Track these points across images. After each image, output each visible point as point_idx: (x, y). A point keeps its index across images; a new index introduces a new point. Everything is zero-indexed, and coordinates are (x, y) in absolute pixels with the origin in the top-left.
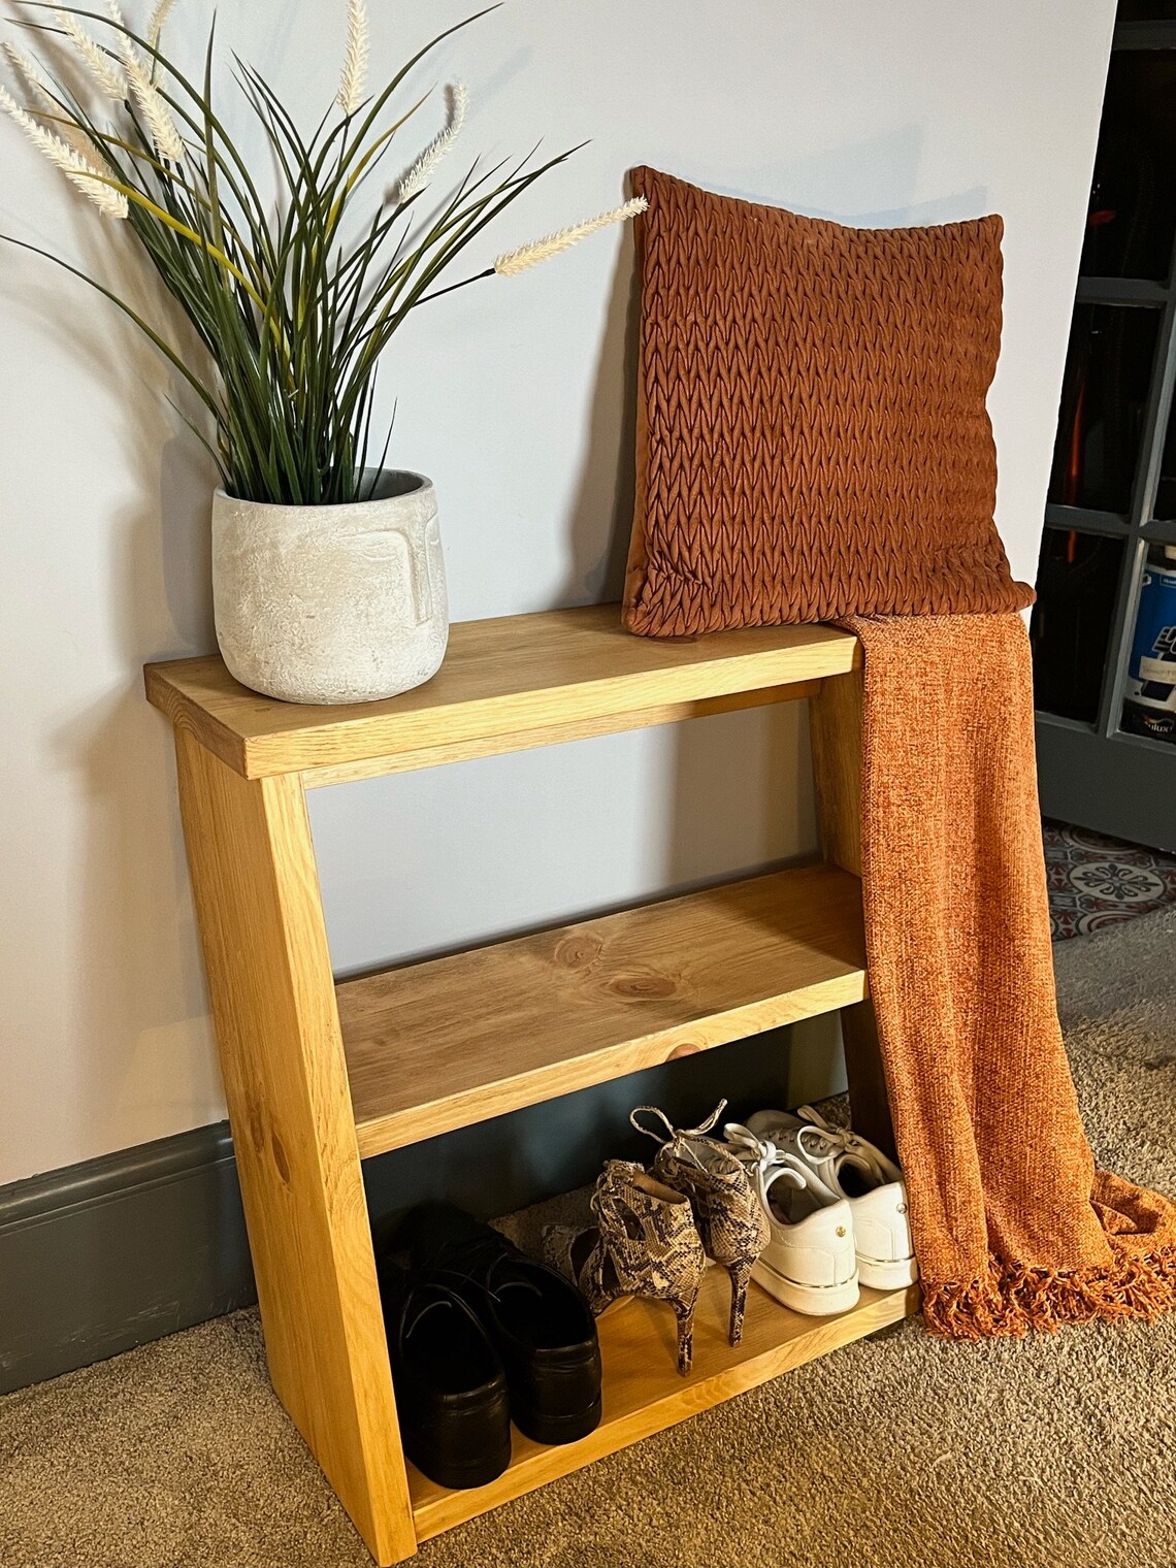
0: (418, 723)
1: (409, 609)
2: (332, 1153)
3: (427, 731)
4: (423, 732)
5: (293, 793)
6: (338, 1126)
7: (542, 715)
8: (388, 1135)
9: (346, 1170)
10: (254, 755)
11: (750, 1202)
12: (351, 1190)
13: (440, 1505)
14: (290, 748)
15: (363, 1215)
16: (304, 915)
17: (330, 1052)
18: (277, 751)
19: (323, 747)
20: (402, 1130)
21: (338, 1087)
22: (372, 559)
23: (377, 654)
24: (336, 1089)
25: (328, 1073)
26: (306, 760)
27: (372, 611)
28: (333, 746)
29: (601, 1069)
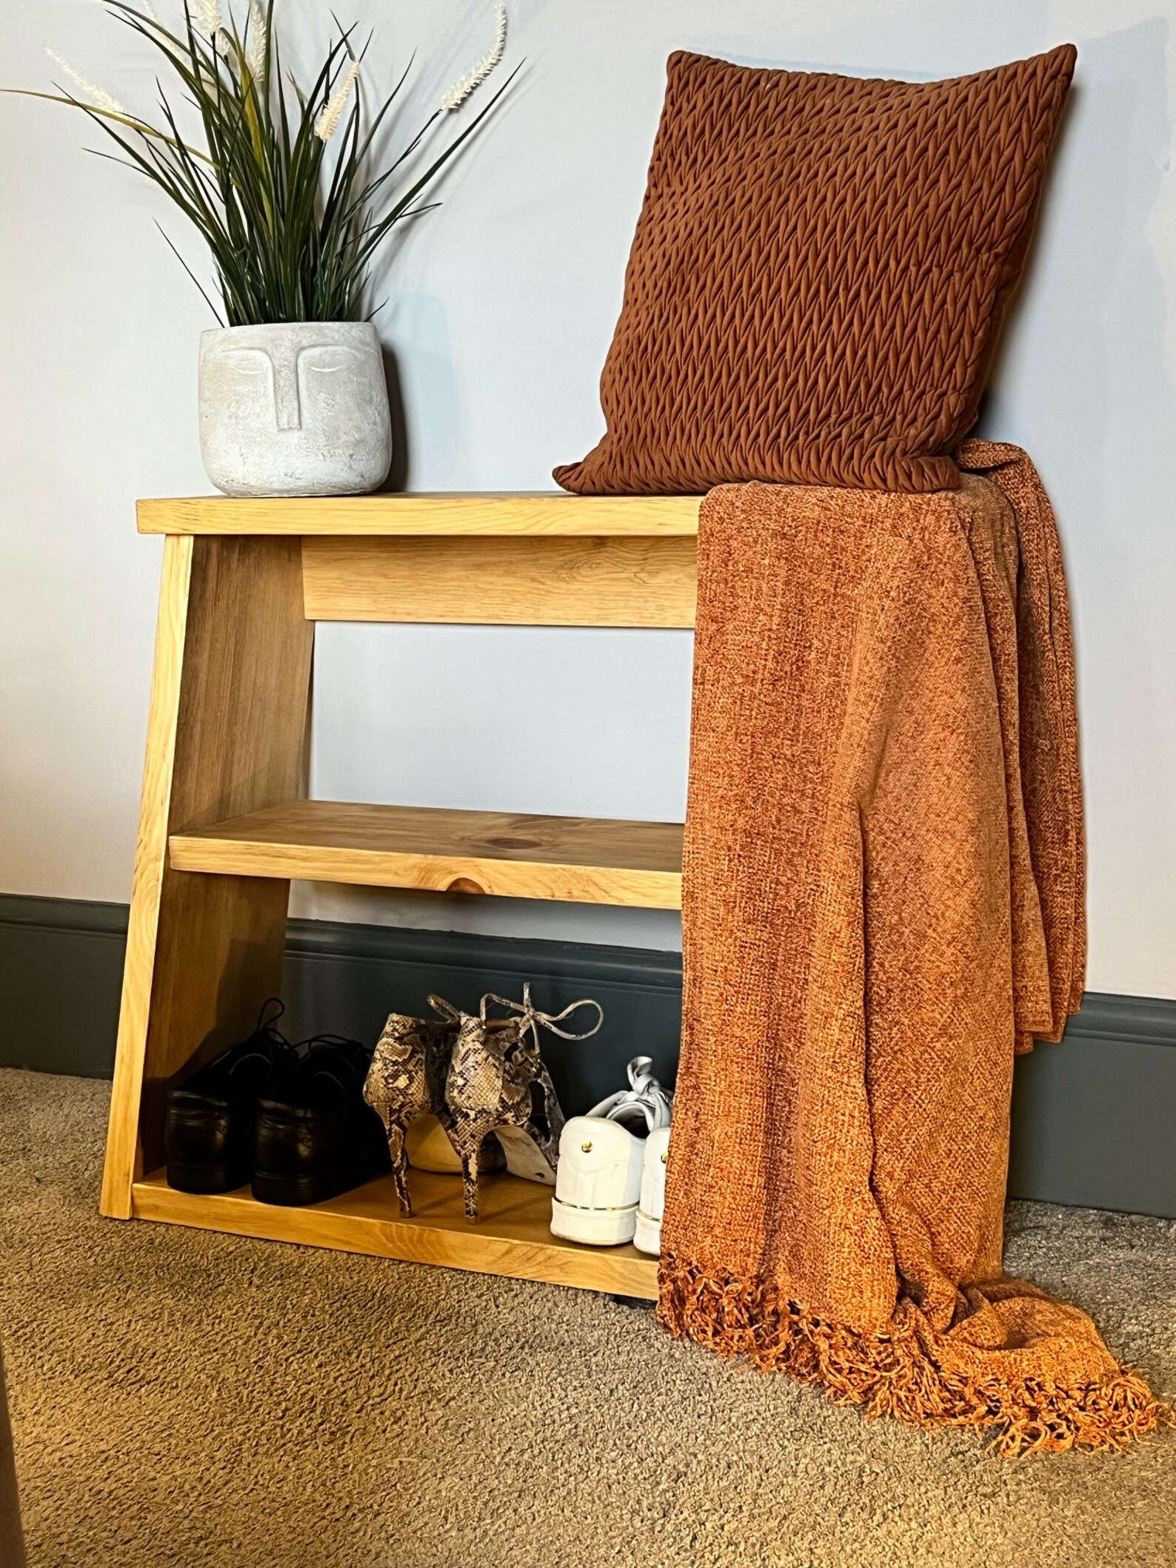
1: (271, 416)
2: (145, 849)
6: (154, 831)
8: (194, 855)
9: (151, 867)
10: (143, 513)
11: (466, 1048)
12: (151, 885)
13: (157, 1192)
17: (162, 766)
18: (158, 513)
19: (189, 516)
20: (205, 856)
22: (242, 372)
23: (243, 451)
26: (184, 528)
27: (241, 414)
29: (380, 871)
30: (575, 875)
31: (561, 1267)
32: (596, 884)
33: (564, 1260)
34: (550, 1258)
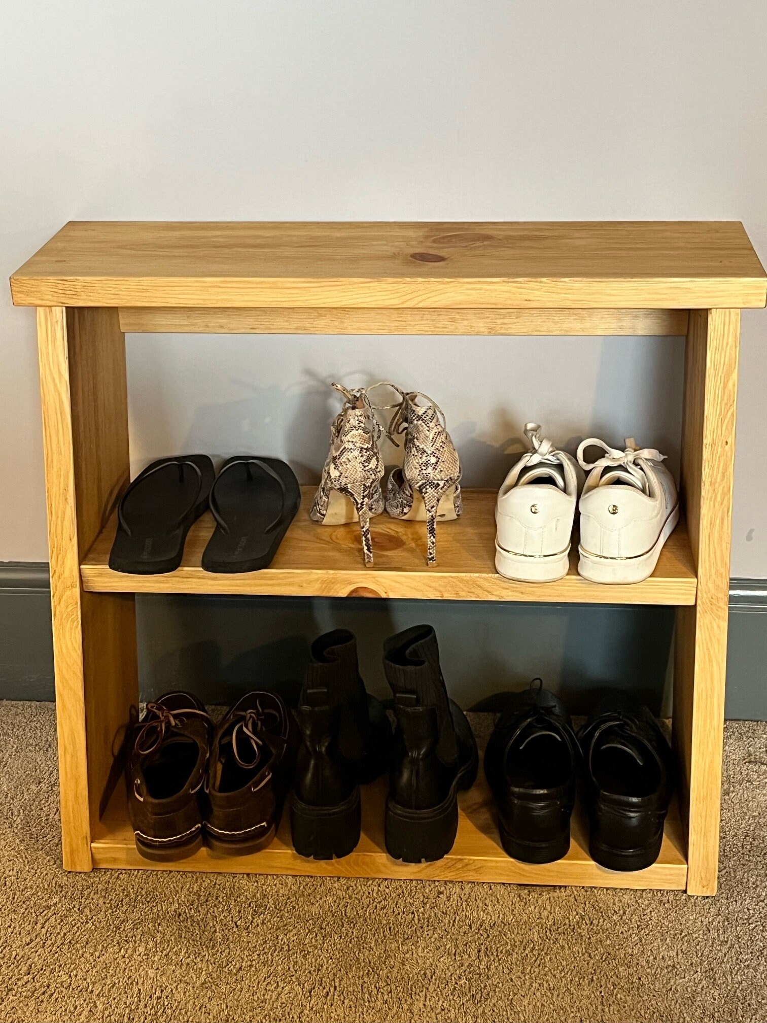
0: (141, 287)
2: (59, 578)
3: (147, 294)
4: (144, 294)
5: (57, 322)
6: (65, 560)
7: (246, 298)
8: (106, 580)
9: (68, 593)
10: (17, 289)
12: (70, 608)
14: (43, 288)
15: (77, 627)
16: (56, 408)
17: (65, 508)
18: (33, 289)
19: (67, 292)
20: (116, 580)
21: (68, 533)
24: (66, 535)
25: (62, 523)
26: (55, 299)
28: (75, 293)
30: (462, 580)
31: (476, 870)
32: (480, 587)
33: (480, 866)
34: (467, 865)
